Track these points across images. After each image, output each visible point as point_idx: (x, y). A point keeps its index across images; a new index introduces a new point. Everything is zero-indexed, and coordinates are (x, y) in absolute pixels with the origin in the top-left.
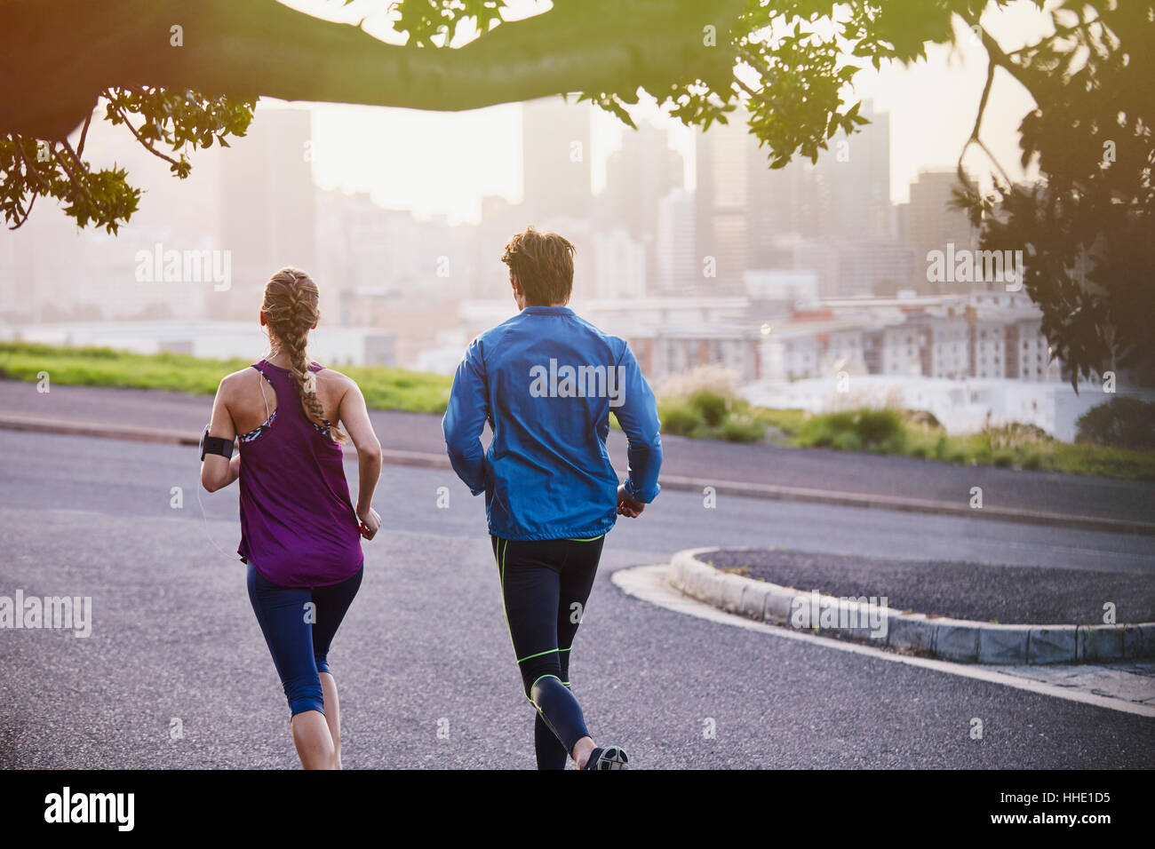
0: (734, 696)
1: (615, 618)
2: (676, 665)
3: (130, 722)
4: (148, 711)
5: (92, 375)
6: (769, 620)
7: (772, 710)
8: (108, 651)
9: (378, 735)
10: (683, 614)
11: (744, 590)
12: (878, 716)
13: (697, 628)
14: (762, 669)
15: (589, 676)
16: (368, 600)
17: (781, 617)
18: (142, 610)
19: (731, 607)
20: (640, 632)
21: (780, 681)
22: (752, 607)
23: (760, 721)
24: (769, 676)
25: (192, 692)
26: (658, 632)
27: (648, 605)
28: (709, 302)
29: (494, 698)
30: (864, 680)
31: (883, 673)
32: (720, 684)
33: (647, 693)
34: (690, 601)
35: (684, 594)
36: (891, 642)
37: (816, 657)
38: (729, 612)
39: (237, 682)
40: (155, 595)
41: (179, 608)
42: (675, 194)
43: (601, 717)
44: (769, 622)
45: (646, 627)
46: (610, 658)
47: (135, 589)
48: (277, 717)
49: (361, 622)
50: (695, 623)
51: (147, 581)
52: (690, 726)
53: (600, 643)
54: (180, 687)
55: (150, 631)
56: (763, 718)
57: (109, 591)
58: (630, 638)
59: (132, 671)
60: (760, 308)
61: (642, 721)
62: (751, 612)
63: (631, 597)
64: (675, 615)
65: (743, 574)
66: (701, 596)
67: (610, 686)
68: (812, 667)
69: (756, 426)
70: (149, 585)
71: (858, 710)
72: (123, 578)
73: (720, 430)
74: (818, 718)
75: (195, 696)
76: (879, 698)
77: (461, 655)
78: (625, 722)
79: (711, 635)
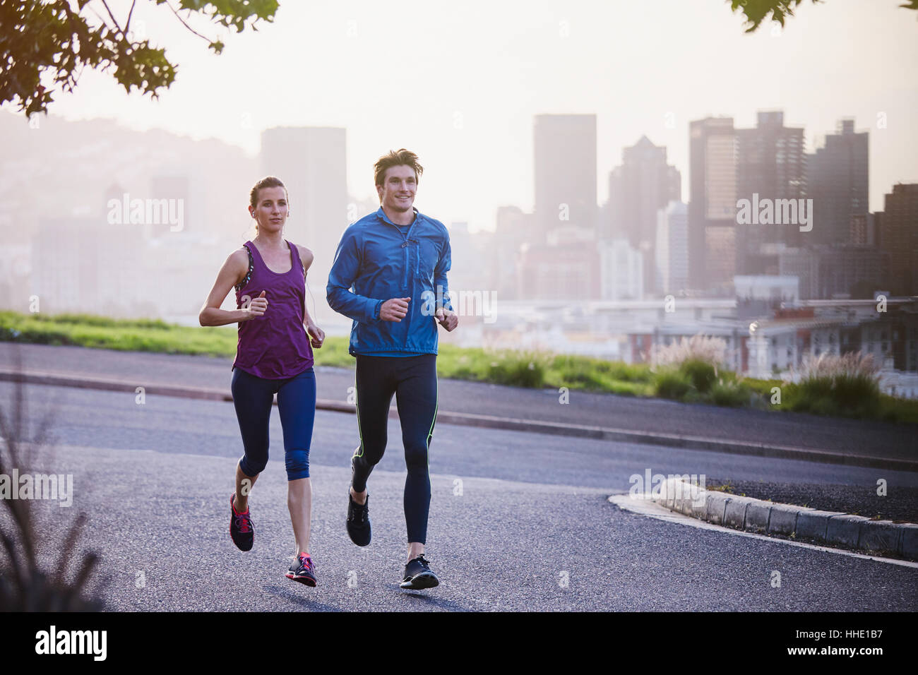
0: (716, 583)
1: (610, 525)
2: (665, 559)
3: (171, 596)
4: (188, 588)
5: (146, 341)
6: (751, 529)
7: (751, 593)
8: (154, 544)
9: (393, 607)
10: (671, 523)
11: (727, 502)
12: (848, 599)
13: (684, 533)
14: (742, 563)
15: (585, 566)
16: (388, 510)
17: (761, 526)
18: (185, 516)
19: (715, 518)
20: (632, 535)
21: (759, 571)
22: (734, 518)
23: (740, 601)
24: (748, 568)
25: (228, 574)
26: (648, 535)
27: (639, 516)
28: (701, 303)
29: (499, 581)
30: (836, 573)
31: (853, 567)
32: (704, 573)
33: (637, 579)
34: (679, 516)
35: (673, 510)
36: (861, 544)
37: (792, 554)
38: (713, 523)
39: (269, 568)
40: (198, 505)
41: (218, 515)
42: (672, 206)
43: (596, 596)
44: (750, 530)
45: (638, 531)
46: (605, 553)
47: (179, 501)
48: (303, 593)
49: (381, 525)
50: (682, 530)
51: (190, 495)
52: (676, 604)
53: (596, 543)
54: (217, 570)
55: (192, 530)
56: (742, 598)
57: (157, 502)
58: (623, 538)
59: (174, 558)
60: (748, 308)
61: (632, 600)
62: (733, 522)
63: (625, 511)
64: (664, 524)
65: (726, 491)
66: (688, 511)
67: (604, 574)
68: (788, 562)
69: (742, 390)
70: (192, 498)
71: (830, 594)
72: (169, 494)
73: (710, 395)
74: (793, 599)
75: (230, 577)
76: (849, 586)
77: (470, 549)
78: (617, 599)
79: (697, 538)
